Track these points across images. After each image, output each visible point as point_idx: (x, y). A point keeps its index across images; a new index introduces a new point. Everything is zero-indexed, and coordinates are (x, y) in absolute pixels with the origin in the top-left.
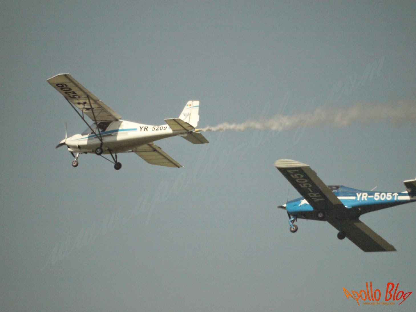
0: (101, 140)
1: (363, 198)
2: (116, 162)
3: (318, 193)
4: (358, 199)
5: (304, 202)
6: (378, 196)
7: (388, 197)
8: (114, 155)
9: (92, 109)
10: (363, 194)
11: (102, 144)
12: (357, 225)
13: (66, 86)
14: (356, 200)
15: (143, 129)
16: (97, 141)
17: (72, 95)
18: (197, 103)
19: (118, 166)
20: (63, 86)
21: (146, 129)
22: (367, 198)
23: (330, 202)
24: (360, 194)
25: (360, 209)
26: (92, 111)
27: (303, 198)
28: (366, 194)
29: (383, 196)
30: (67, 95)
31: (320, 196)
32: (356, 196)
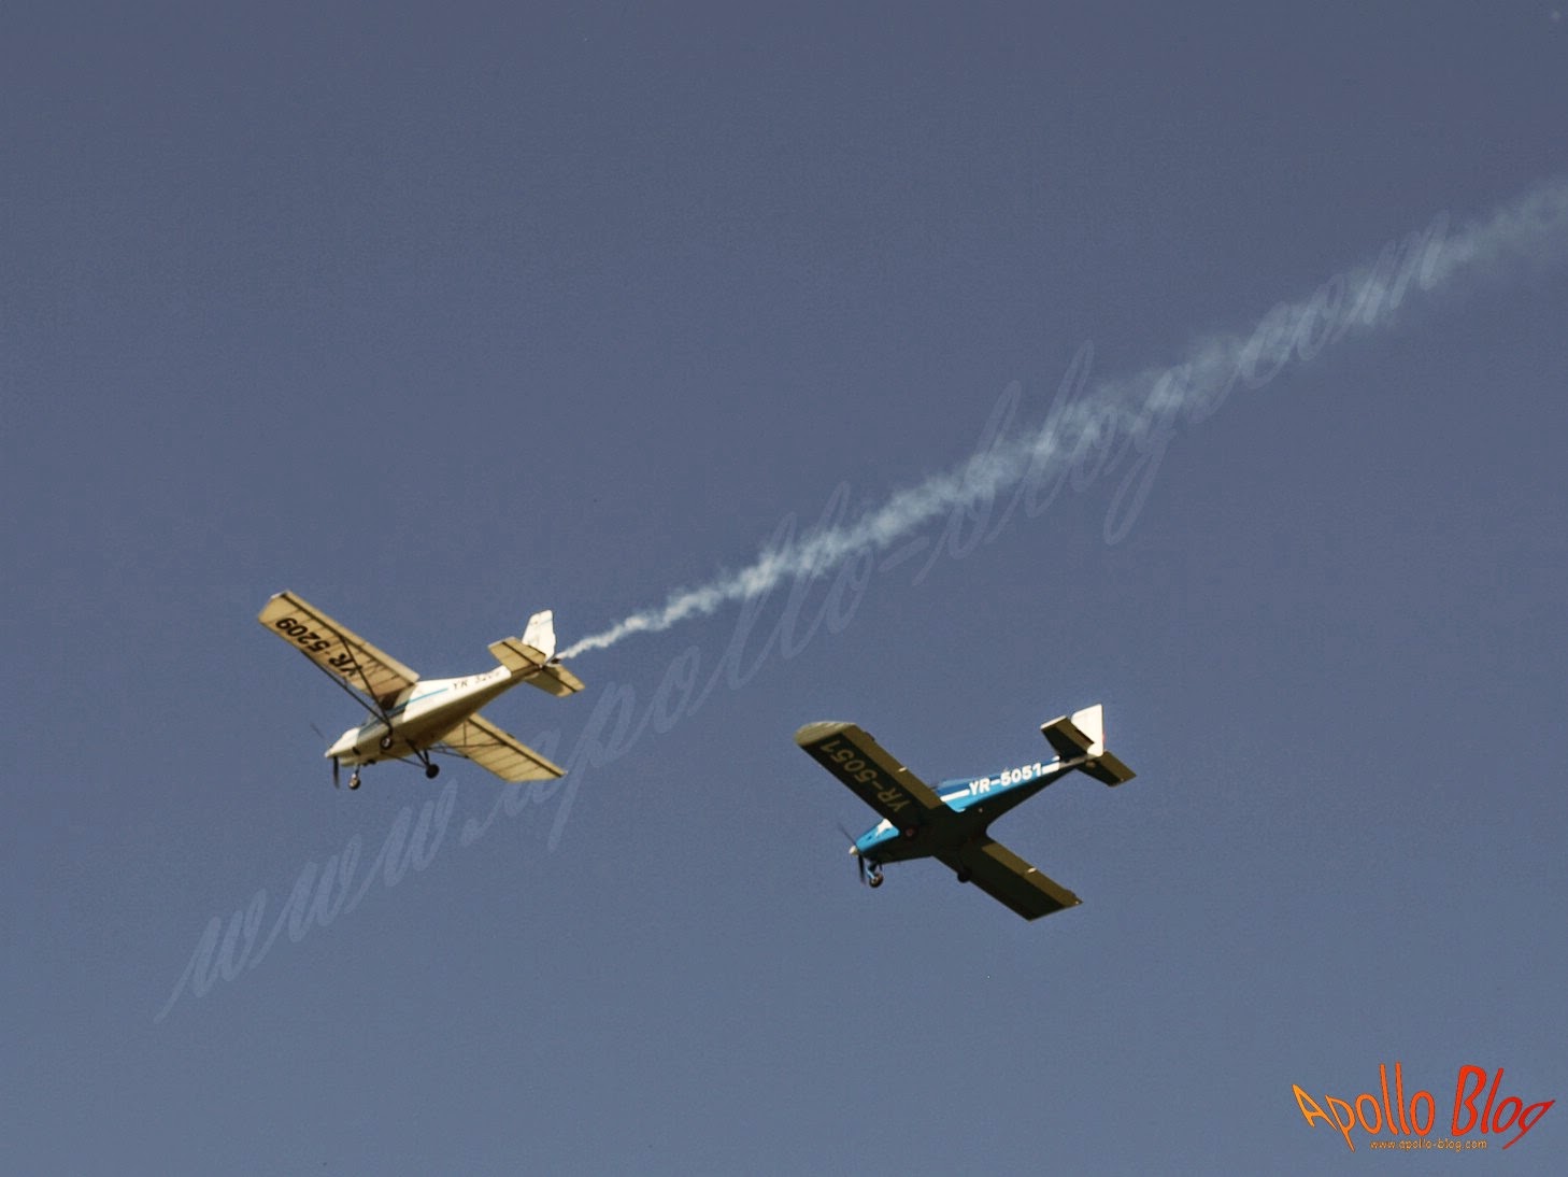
0: (389, 724)
1: (982, 787)
2: (427, 763)
3: (894, 790)
4: (974, 793)
5: (886, 824)
6: (1009, 779)
7: (1026, 774)
8: (422, 753)
9: (359, 668)
10: (982, 781)
11: (391, 731)
12: (988, 849)
13: (295, 622)
14: (970, 796)
15: (459, 685)
16: (382, 729)
17: (312, 642)
18: (547, 615)
19: (432, 771)
20: (289, 625)
21: (464, 683)
22: (990, 786)
23: (923, 806)
24: (977, 783)
25: (981, 810)
26: (361, 673)
27: (881, 818)
28: (987, 780)
29: (1016, 775)
30: (305, 645)
31: (899, 795)
32: (969, 788)
